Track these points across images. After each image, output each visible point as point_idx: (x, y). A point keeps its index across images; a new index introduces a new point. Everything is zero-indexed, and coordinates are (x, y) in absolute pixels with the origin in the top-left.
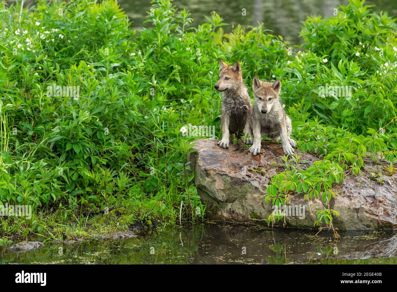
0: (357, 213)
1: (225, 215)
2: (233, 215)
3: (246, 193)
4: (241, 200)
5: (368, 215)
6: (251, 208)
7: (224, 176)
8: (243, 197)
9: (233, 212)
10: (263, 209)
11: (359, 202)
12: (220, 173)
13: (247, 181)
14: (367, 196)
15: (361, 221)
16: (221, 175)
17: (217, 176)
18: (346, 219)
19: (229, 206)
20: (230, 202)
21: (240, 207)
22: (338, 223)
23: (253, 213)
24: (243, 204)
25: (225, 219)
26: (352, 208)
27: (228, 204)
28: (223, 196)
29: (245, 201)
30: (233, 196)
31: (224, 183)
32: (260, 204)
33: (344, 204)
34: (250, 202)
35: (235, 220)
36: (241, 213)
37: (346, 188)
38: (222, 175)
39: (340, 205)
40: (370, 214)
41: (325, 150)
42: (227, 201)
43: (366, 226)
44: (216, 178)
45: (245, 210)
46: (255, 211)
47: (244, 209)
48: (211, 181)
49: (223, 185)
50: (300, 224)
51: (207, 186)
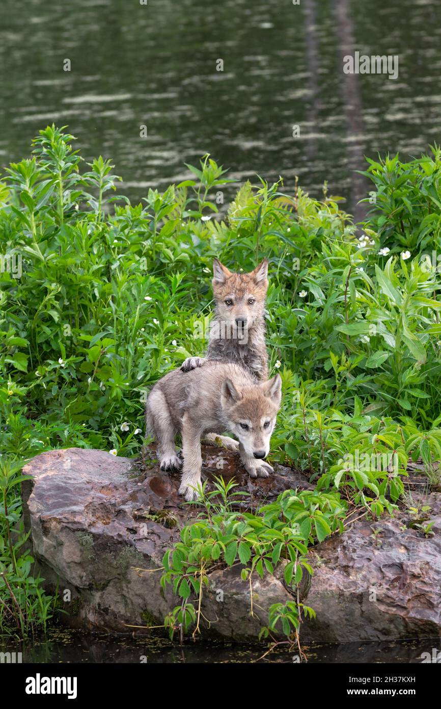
0: (361, 603)
1: (92, 617)
2: (107, 618)
3: (127, 568)
4: (118, 585)
5: (382, 608)
6: (140, 601)
7: (79, 534)
8: (123, 577)
9: (106, 610)
10: (164, 603)
11: (365, 578)
12: (70, 525)
13: (125, 543)
14: (385, 566)
15: (371, 621)
16: (74, 529)
17: (64, 534)
18: (335, 618)
19: (97, 597)
20: (97, 590)
21: (119, 598)
22: (319, 628)
23: (145, 611)
24: (124, 593)
25: (91, 627)
26: (347, 593)
27: (94, 593)
28: (81, 577)
29: (127, 587)
30: (102, 575)
31: (80, 547)
32: (158, 591)
33: (330, 585)
34: (137, 588)
35: (111, 628)
36: (123, 611)
37: (344, 548)
38: (74, 531)
39: (320, 589)
40: (388, 605)
41: (321, 463)
42: (91, 587)
43: (380, 631)
44: (63, 537)
45: (130, 606)
46: (149, 608)
47: (126, 605)
48: (55, 544)
49: (78, 553)
50: (240, 632)
51: (47, 556)
